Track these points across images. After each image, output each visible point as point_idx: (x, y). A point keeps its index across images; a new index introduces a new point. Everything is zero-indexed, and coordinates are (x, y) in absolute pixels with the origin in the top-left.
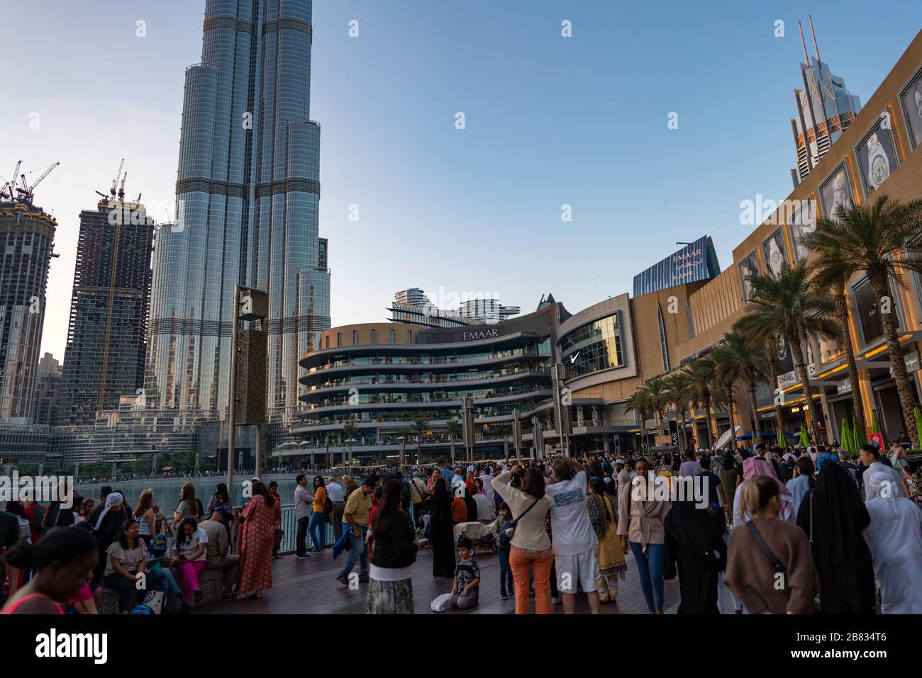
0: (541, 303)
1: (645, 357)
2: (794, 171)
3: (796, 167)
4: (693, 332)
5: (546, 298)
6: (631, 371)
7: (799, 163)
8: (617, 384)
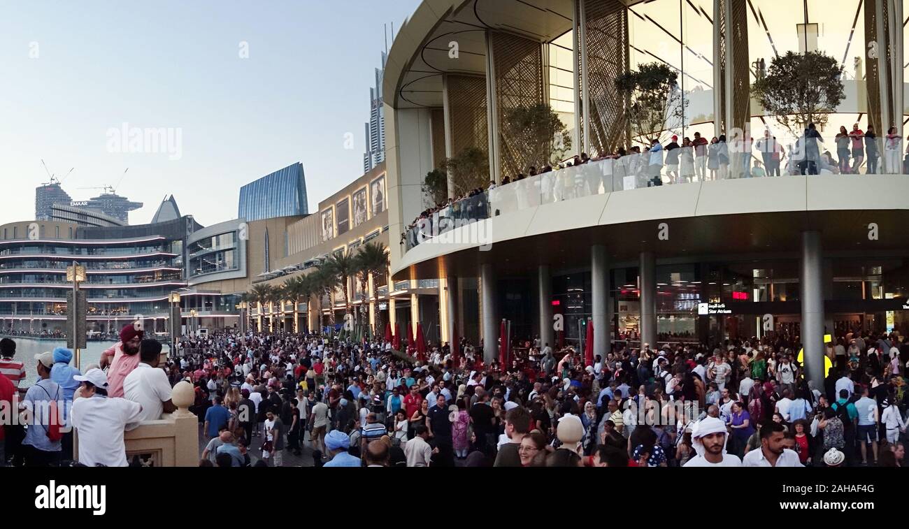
0: (164, 202)
1: (252, 265)
2: (367, 124)
3: (369, 121)
4: (287, 253)
5: (168, 198)
6: (243, 274)
7: (371, 119)
8: (232, 282)
